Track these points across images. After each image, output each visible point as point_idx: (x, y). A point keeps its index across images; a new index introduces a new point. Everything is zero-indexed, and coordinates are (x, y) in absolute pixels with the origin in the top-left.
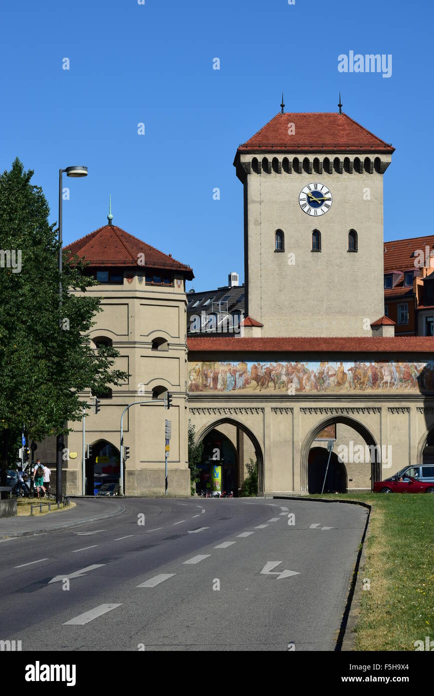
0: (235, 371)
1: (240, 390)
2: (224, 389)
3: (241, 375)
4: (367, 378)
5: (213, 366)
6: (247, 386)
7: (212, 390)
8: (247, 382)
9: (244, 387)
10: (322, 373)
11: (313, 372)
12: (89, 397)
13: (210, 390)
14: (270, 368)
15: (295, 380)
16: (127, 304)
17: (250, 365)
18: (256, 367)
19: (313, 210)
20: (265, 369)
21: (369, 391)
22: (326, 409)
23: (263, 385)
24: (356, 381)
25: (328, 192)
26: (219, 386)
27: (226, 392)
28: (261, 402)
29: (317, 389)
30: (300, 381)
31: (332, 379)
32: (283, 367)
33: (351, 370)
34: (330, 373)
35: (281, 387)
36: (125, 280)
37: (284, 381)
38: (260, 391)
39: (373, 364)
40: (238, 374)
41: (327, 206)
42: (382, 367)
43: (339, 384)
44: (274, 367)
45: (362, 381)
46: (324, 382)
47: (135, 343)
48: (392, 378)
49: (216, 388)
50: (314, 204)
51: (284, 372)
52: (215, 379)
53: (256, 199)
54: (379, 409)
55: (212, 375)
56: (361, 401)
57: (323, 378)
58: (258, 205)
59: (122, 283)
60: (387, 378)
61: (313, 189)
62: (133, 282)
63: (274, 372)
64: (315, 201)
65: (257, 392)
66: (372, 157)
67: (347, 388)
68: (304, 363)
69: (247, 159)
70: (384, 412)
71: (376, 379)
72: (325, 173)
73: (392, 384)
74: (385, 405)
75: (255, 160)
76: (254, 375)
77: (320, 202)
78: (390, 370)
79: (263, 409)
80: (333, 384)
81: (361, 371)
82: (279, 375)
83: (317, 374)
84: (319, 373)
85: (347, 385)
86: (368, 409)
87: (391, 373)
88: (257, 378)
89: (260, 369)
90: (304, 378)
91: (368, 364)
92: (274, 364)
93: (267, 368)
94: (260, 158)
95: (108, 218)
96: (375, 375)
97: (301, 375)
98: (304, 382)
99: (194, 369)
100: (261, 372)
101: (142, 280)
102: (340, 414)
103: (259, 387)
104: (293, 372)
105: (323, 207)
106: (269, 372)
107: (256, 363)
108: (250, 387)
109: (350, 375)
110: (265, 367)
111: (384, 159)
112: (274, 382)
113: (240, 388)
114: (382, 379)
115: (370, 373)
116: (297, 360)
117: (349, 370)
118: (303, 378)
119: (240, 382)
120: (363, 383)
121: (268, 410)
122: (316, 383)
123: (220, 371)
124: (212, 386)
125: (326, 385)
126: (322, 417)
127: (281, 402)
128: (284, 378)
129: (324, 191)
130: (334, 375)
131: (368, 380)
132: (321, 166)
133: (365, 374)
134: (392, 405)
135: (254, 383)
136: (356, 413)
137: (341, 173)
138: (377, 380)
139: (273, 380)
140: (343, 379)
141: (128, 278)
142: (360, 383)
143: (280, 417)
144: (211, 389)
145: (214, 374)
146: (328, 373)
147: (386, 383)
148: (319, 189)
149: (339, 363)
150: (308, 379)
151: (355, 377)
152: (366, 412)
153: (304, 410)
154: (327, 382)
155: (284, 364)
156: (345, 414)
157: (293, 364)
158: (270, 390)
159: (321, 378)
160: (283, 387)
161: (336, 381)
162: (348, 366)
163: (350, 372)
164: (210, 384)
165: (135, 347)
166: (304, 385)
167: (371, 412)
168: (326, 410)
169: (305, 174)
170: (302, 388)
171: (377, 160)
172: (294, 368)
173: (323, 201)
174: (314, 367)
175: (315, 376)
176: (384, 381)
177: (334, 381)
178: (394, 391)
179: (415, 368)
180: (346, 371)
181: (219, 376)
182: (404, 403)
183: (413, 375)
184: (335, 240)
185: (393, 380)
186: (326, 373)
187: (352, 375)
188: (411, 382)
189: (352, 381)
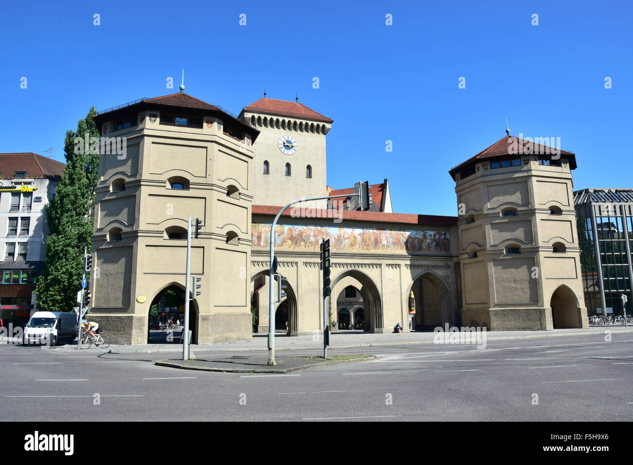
0: (275, 232)
1: (278, 247)
2: (266, 246)
3: (279, 235)
4: (371, 242)
5: (257, 227)
6: (284, 244)
7: (256, 247)
8: (284, 241)
9: (282, 245)
10: (339, 236)
11: (333, 235)
12: (162, 237)
13: (254, 246)
14: (302, 231)
15: (321, 240)
16: (206, 148)
17: (286, 227)
18: (291, 230)
19: (286, 151)
20: (298, 231)
21: (373, 251)
22: (343, 264)
23: (296, 244)
24: (363, 243)
25: (295, 142)
26: (262, 244)
27: (268, 249)
28: (296, 257)
29: (336, 248)
31: (347, 241)
32: (311, 230)
33: (360, 234)
34: (345, 237)
35: (310, 246)
36: (205, 124)
37: (312, 241)
38: (294, 248)
39: (375, 231)
40: (277, 234)
41: (295, 150)
42: (381, 234)
43: (352, 245)
44: (305, 230)
45: (367, 243)
46: (341, 243)
47: (213, 185)
48: (388, 242)
49: (260, 245)
50: (287, 147)
51: (312, 234)
52: (259, 238)
54: (380, 265)
55: (256, 234)
56: (368, 259)
57: (340, 240)
59: (201, 127)
60: (384, 242)
61: (287, 139)
62: (213, 127)
63: (305, 234)
64: (287, 146)
65: (292, 249)
66: (321, 124)
67: (357, 248)
68: (327, 228)
69: (248, 116)
70: (383, 266)
71: (377, 242)
72: (293, 130)
73: (388, 247)
74: (384, 262)
75: (253, 117)
76: (289, 236)
77: (290, 147)
78: (387, 236)
79: (296, 263)
80: (347, 245)
81: (366, 236)
82: (308, 237)
83: (336, 237)
84: (338, 236)
85: (357, 246)
86: (373, 265)
87: (387, 238)
88: (292, 238)
89: (294, 231)
91: (371, 231)
92: (305, 227)
93: (300, 230)
94: (256, 116)
95: (180, 88)
96: (376, 239)
97: (325, 237)
100: (295, 234)
101: (221, 127)
102: (353, 268)
103: (294, 245)
104: (319, 235)
105: (292, 150)
106: (301, 234)
107: (291, 226)
108: (286, 245)
109: (359, 239)
110: (298, 230)
111: (328, 126)
112: (304, 241)
113: (278, 246)
114: (381, 242)
115: (373, 238)
116: (322, 225)
117: (358, 235)
119: (279, 241)
121: (300, 264)
122: (335, 244)
123: (263, 231)
124: (256, 243)
125: (342, 246)
126: (340, 270)
127: (311, 257)
128: (313, 239)
129: (292, 141)
130: (348, 238)
131: (372, 243)
132: (292, 126)
133: (370, 239)
134: (388, 262)
135: (289, 242)
136: (364, 267)
137: (302, 131)
139: (304, 240)
140: (354, 242)
141: (207, 122)
142: (367, 245)
143: (310, 269)
144: (256, 245)
145: (258, 233)
146: (344, 236)
147: (384, 245)
148: (290, 139)
149: (351, 229)
151: (363, 240)
152: (371, 267)
154: (344, 243)
155: (312, 228)
156: (357, 268)
157: (319, 228)
158: (302, 248)
160: (312, 246)
161: (350, 242)
162: (358, 231)
163: (359, 236)
164: (255, 242)
165: (212, 189)
167: (375, 267)
169: (282, 129)
171: (324, 126)
172: (320, 231)
173: (292, 147)
174: (334, 231)
175: (335, 238)
176: (382, 244)
177: (348, 243)
178: (389, 252)
179: (403, 236)
180: (356, 236)
181: (262, 235)
182: (396, 261)
183: (401, 240)
184: (299, 170)
185: (388, 244)
186: (342, 236)
187: (360, 238)
188: (400, 245)
189: (361, 243)
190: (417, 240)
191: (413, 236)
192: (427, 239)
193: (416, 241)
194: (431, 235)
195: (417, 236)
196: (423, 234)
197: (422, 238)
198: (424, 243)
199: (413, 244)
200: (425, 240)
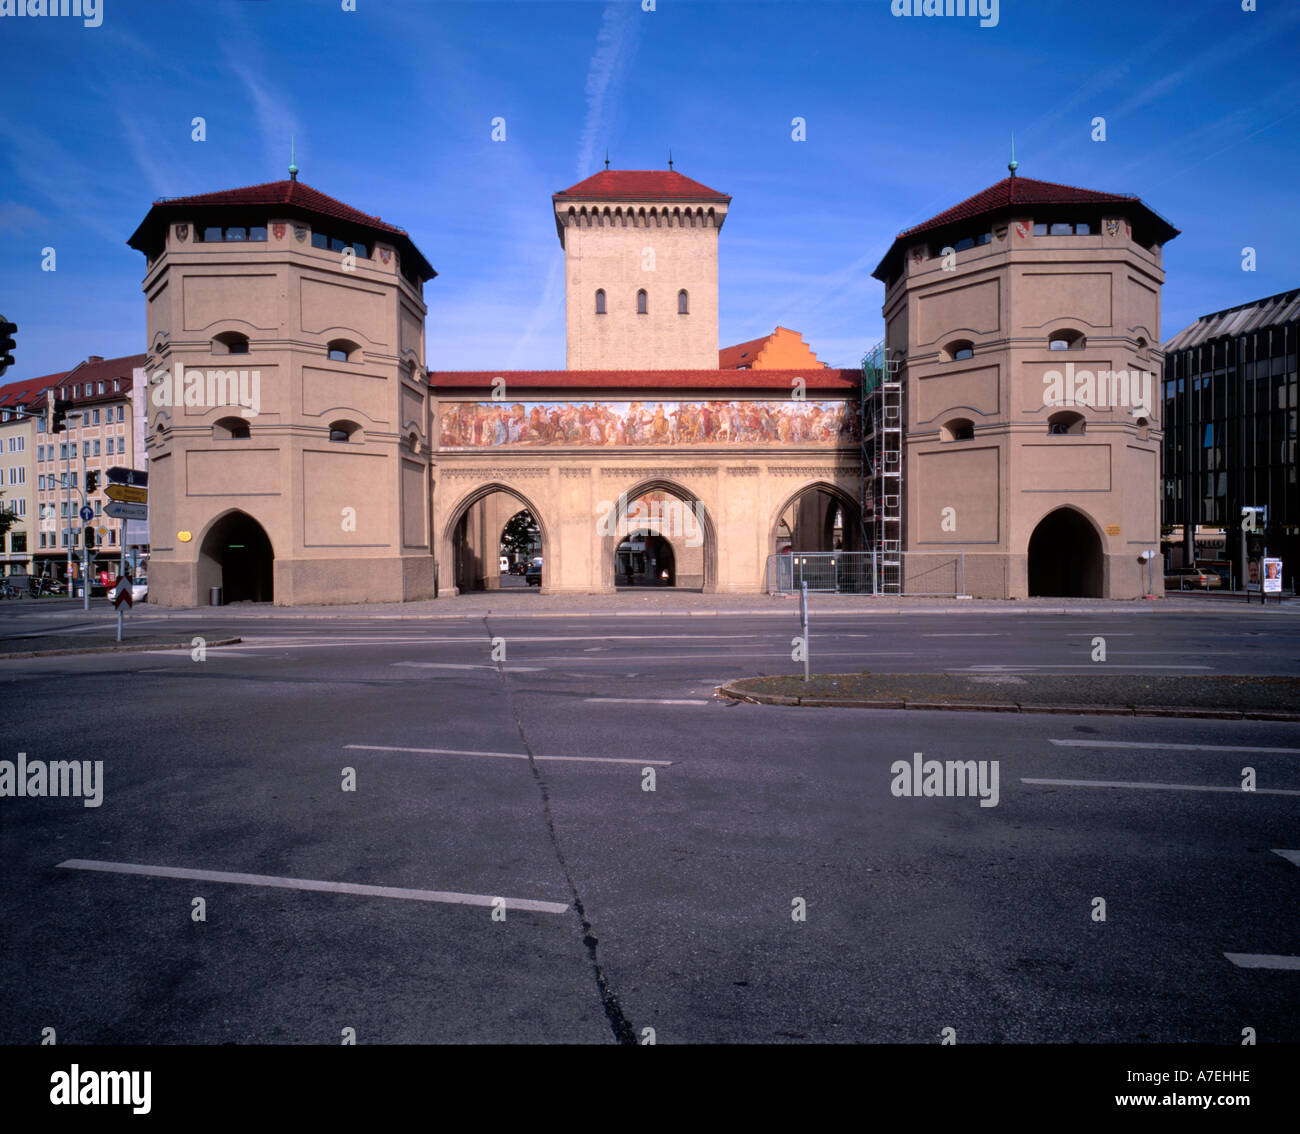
0: (507, 417)
1: (515, 443)
2: (491, 442)
3: (515, 423)
4: (697, 427)
5: (475, 409)
6: (525, 437)
7: (474, 444)
8: (525, 433)
9: (520, 439)
10: (632, 420)
11: (619, 418)
12: (211, 436)
13: (471, 444)
14: (559, 412)
15: (594, 430)
17: (529, 408)
18: (537, 412)
20: (550, 414)
21: (700, 444)
23: (547, 436)
24: (681, 430)
26: (484, 439)
27: (496, 446)
28: (545, 459)
29: (625, 441)
30: (601, 429)
31: (647, 427)
32: (576, 410)
33: (674, 414)
34: (644, 420)
35: (575, 439)
37: (578, 431)
38: (544, 444)
39: (707, 405)
40: (511, 421)
42: (718, 411)
43: (657, 435)
44: (564, 411)
45: (690, 430)
46: (635, 432)
48: (733, 426)
49: (480, 441)
51: (577, 417)
52: (479, 429)
53: (575, 255)
54: (715, 470)
55: (473, 423)
56: (688, 459)
57: (634, 427)
58: (577, 262)
60: (725, 426)
62: (285, 237)
63: (563, 418)
65: (539, 446)
66: (706, 207)
67: (668, 440)
69: (564, 207)
70: (722, 473)
71: (710, 427)
73: (734, 435)
74: (723, 464)
75: (572, 209)
76: (534, 423)
78: (730, 415)
79: (547, 470)
80: (648, 436)
81: (689, 415)
82: (570, 422)
83: (625, 421)
84: (628, 419)
85: (668, 436)
86: (699, 469)
87: (732, 418)
88: (539, 426)
89: (544, 413)
90: (607, 427)
91: (698, 406)
92: (564, 406)
93: (554, 412)
94: (577, 206)
96: (708, 422)
97: (603, 421)
98: (607, 431)
99: (447, 414)
100: (546, 418)
102: (659, 477)
103: (542, 440)
104: (591, 417)
106: (556, 419)
107: (537, 405)
108: (529, 440)
109: (672, 421)
110: (550, 411)
111: (720, 209)
112: (563, 432)
113: (514, 441)
114: (719, 428)
115: (701, 419)
116: (597, 401)
117: (671, 415)
118: (604, 426)
119: (515, 433)
120: (692, 433)
121: (555, 471)
122: (623, 434)
123: (486, 416)
124: (473, 439)
125: (638, 436)
126: (633, 481)
127: (574, 459)
128: (577, 425)
130: (651, 422)
131: (699, 430)
132: (648, 217)
133: (695, 421)
134: (733, 463)
135: (535, 434)
136: (682, 475)
138: (712, 429)
139: (562, 430)
140: (662, 427)
142: (688, 433)
143: (572, 482)
144: (473, 442)
145: (476, 422)
146: (641, 419)
147: (725, 432)
149: (656, 404)
150: (613, 427)
151: (680, 425)
152: (696, 474)
153: (604, 471)
154: (640, 431)
155: (578, 406)
156: (666, 477)
157: (591, 405)
158: (558, 444)
159: (631, 425)
160: (577, 439)
161: (653, 430)
162: (670, 407)
163: (673, 417)
164: (471, 435)
166: (607, 436)
167: (704, 474)
168: (640, 471)
170: (604, 441)
171: (711, 211)
172: (593, 412)
174: (621, 410)
175: (623, 423)
176: (722, 430)
177: (650, 431)
178: (737, 444)
179: (767, 412)
180: (667, 417)
181: (484, 423)
182: (749, 461)
183: (763, 421)
184: (663, 300)
185: (735, 429)
186: (638, 419)
187: (675, 422)
188: (761, 432)
189: (675, 430)
190: (799, 420)
191: (790, 413)
192: (821, 417)
193: (797, 423)
194: (833, 410)
195: (799, 413)
196: (816, 408)
197: (811, 414)
198: (815, 425)
199: (790, 428)
200: (817, 419)
